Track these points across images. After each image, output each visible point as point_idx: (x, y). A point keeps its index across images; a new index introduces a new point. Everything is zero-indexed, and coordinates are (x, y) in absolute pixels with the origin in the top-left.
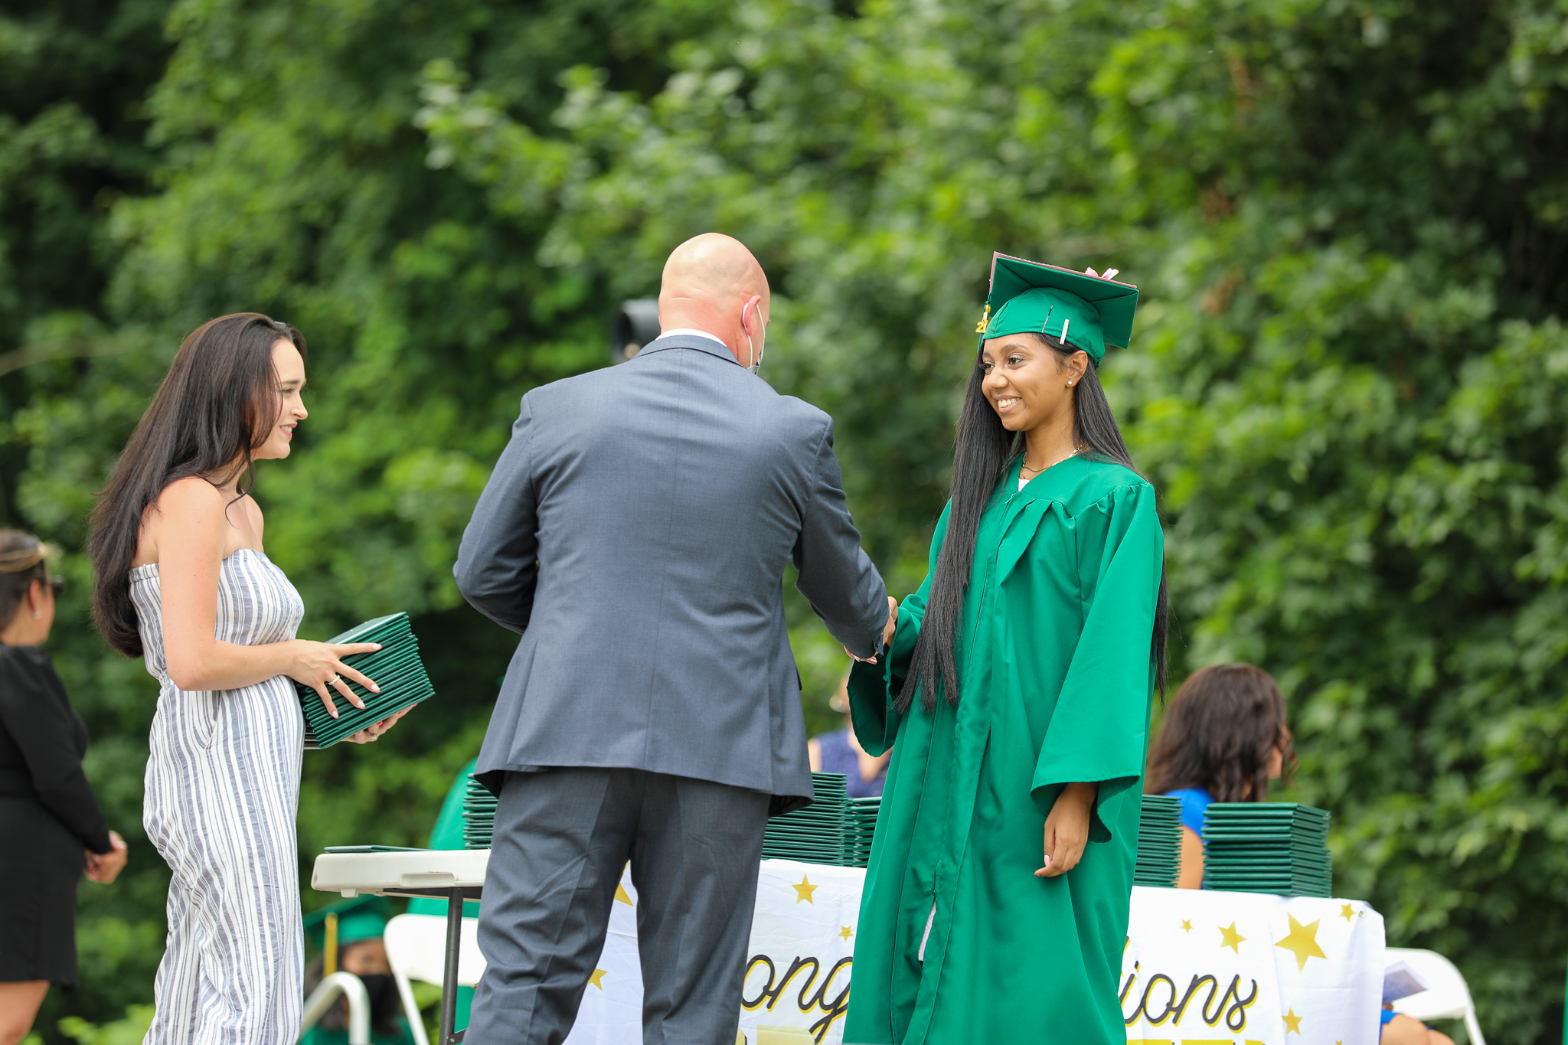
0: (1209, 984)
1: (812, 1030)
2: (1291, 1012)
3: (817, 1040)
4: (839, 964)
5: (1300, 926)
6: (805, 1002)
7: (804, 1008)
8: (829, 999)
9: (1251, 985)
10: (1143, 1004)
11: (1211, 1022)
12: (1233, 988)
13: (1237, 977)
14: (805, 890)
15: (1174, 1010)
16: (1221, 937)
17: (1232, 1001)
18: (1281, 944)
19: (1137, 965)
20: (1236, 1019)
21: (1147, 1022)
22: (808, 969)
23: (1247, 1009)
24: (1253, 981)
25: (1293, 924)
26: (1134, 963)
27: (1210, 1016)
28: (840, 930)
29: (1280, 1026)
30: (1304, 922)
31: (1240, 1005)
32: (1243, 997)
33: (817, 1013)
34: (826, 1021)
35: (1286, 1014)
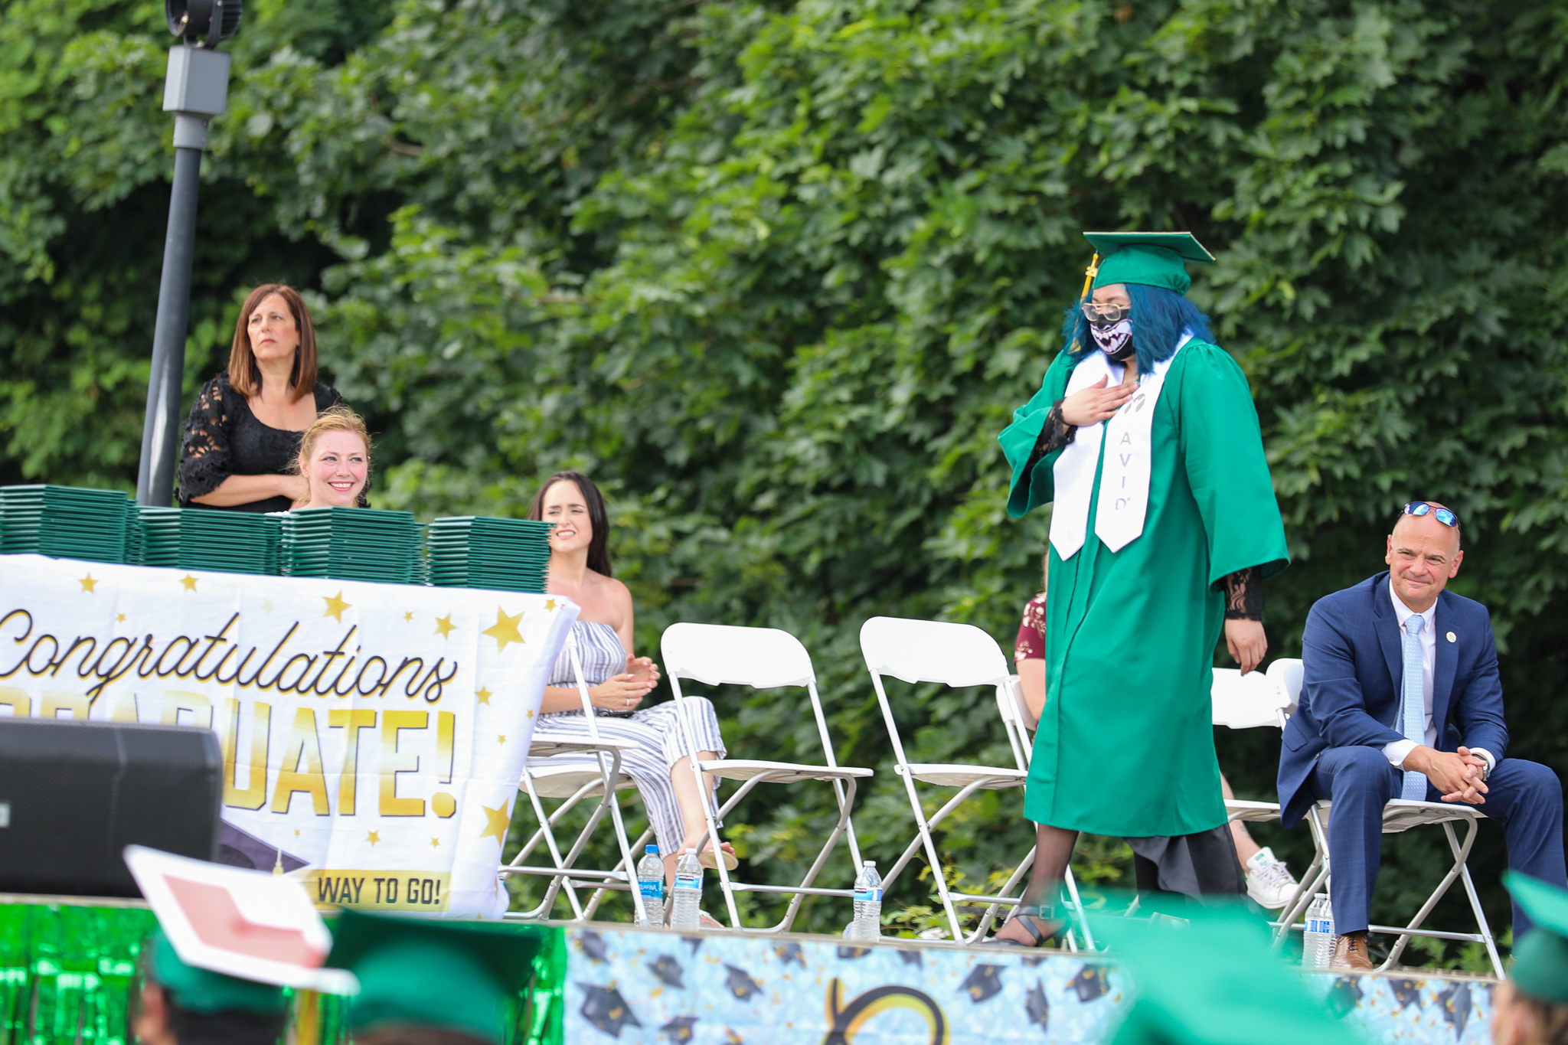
0: (417, 664)
1: (88, 693)
2: (484, 688)
3: (92, 702)
4: (115, 641)
5: (507, 617)
6: (84, 671)
7: (83, 676)
8: (103, 670)
9: (453, 666)
10: (357, 681)
11: (410, 696)
12: (436, 668)
13: (442, 659)
14: (88, 584)
15: (382, 685)
16: (436, 625)
17: (433, 679)
18: (487, 632)
19: (359, 648)
20: (433, 694)
21: (358, 696)
22: (88, 645)
23: (445, 686)
24: (456, 663)
25: (501, 615)
26: (356, 647)
27: (411, 691)
28: (117, 616)
29: (472, 698)
30: (511, 613)
31: (440, 682)
32: (442, 676)
33: (93, 680)
34: (100, 687)
35: (479, 690)
